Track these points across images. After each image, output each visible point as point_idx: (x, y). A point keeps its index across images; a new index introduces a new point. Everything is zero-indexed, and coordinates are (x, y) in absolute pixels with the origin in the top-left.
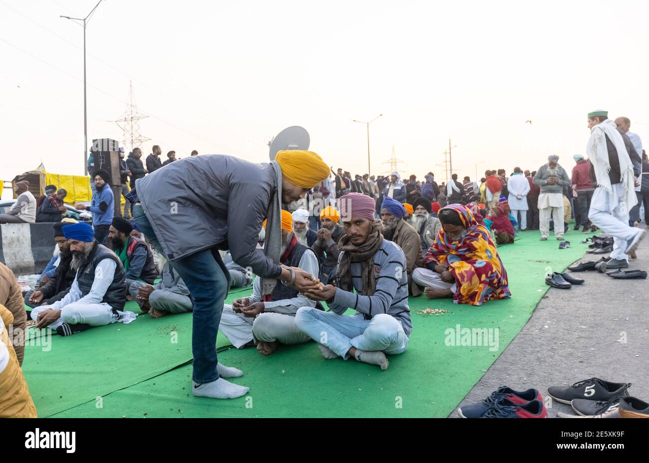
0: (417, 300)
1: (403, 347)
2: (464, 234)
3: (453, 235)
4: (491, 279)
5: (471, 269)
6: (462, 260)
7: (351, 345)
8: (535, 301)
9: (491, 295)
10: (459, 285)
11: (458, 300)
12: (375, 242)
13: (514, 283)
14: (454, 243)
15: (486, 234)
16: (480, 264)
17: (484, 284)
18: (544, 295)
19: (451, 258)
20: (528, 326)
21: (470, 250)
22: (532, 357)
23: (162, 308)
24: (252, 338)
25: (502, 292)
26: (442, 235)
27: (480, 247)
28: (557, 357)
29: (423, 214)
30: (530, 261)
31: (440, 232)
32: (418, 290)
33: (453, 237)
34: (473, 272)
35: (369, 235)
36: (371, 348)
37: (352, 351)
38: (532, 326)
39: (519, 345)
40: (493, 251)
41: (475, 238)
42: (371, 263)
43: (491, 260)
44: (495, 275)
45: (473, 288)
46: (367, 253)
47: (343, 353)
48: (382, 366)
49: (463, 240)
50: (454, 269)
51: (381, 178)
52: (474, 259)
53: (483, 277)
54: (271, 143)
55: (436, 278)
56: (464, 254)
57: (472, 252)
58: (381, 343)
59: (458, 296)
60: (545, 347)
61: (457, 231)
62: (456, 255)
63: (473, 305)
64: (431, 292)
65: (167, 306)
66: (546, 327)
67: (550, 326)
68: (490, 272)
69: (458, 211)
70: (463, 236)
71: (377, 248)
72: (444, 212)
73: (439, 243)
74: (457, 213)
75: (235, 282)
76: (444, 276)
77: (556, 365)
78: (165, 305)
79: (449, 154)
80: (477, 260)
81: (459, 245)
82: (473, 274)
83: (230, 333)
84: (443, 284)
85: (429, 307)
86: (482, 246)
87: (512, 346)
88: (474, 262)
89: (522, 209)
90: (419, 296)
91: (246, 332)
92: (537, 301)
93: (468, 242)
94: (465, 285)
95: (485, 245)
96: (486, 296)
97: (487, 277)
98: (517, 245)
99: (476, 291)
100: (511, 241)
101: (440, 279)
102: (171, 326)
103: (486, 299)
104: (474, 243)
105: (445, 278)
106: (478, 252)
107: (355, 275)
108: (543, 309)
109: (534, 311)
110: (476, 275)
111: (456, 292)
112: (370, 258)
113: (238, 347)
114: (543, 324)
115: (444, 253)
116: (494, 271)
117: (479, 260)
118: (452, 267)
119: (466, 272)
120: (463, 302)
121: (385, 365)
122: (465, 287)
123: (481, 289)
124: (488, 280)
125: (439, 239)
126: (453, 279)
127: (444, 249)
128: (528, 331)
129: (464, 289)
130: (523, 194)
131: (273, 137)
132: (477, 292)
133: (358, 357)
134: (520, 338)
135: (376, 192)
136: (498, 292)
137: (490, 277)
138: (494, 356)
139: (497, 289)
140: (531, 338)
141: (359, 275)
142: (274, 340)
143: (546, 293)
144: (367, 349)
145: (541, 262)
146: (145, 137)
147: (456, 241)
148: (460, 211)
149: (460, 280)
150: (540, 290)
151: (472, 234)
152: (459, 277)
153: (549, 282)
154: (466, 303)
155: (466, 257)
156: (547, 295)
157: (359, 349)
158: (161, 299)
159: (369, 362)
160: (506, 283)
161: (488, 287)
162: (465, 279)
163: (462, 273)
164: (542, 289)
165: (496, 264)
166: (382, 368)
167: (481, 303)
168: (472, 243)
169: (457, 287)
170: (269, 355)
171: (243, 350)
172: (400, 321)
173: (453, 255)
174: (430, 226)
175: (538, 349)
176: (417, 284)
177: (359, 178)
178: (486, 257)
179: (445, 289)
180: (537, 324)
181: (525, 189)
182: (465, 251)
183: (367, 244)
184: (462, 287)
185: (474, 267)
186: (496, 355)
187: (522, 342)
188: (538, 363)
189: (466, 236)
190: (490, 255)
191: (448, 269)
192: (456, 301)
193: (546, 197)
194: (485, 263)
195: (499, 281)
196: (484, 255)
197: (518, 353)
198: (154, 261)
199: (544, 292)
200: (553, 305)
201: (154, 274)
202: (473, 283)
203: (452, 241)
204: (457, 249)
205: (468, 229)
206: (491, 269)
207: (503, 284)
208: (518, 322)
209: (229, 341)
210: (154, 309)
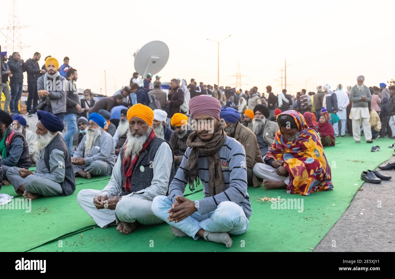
0: (257, 190)
1: (245, 228)
2: (298, 135)
3: (289, 136)
4: (318, 174)
5: (302, 165)
6: (295, 157)
7: (200, 227)
8: (352, 193)
9: (317, 187)
10: (292, 178)
11: (290, 191)
12: (220, 139)
13: (336, 179)
14: (289, 143)
15: (315, 136)
16: (309, 161)
17: (312, 178)
18: (360, 188)
19: (286, 156)
20: (347, 213)
21: (302, 149)
22: (351, 238)
23: (36, 191)
24: (115, 219)
25: (326, 185)
26: (279, 136)
27: (310, 147)
28: (370, 238)
29: (260, 119)
30: (348, 160)
31: (278, 134)
32: (258, 182)
33: (288, 138)
34: (304, 168)
35: (215, 133)
36: (217, 230)
37: (201, 232)
38: (350, 213)
39: (340, 228)
40: (321, 150)
41: (306, 139)
42: (217, 158)
43: (318, 158)
44: (321, 170)
45: (304, 181)
46: (213, 148)
47: (193, 235)
48: (227, 244)
49: (296, 141)
50: (288, 165)
51: (228, 89)
52: (304, 157)
53: (312, 172)
54: (136, 54)
55: (273, 172)
56: (296, 152)
57: (303, 151)
58: (225, 226)
59: (290, 187)
60: (361, 230)
61: (292, 133)
62: (290, 153)
63: (303, 195)
64: (268, 183)
65: (39, 189)
66: (362, 214)
67: (365, 213)
68: (317, 168)
69: (294, 116)
70: (297, 137)
71: (221, 144)
72: (282, 117)
73: (277, 144)
74: (293, 118)
75: (100, 171)
76: (279, 170)
77: (369, 245)
78: (38, 189)
79: (284, 72)
80: (307, 158)
81: (293, 145)
82: (303, 169)
83: (95, 215)
84: (278, 177)
85: (267, 196)
86: (311, 146)
87: (334, 229)
88: (305, 159)
89: (342, 118)
90: (259, 187)
91: (109, 214)
92: (354, 193)
93: (300, 142)
94: (297, 178)
95: (314, 145)
96: (314, 188)
97: (315, 172)
98: (338, 147)
99: (305, 183)
100: (333, 144)
101: (276, 173)
102: (43, 208)
103: (314, 191)
104: (305, 144)
105: (281, 172)
106: (308, 151)
107: (203, 168)
108: (359, 199)
109: (352, 201)
110: (306, 170)
111: (289, 184)
112: (216, 153)
113: (102, 228)
114: (359, 211)
115: (281, 151)
116: (320, 167)
117: (309, 158)
118: (286, 163)
119: (298, 167)
120: (294, 192)
121: (229, 244)
122: (297, 180)
123: (309, 182)
124: (315, 175)
125: (277, 140)
126: (287, 173)
127: (281, 148)
128: (347, 217)
129: (296, 182)
130: (343, 107)
131: (138, 49)
132: (306, 185)
133: (207, 237)
134: (341, 222)
135: (224, 100)
136: (323, 185)
137: (317, 172)
138: (320, 237)
139: (323, 182)
140: (349, 222)
141: (206, 167)
142: (133, 221)
143: (361, 186)
144: (213, 231)
145: (357, 161)
146: (25, 45)
147: (290, 141)
148: (295, 116)
149: (293, 174)
150: (356, 184)
151: (304, 136)
152: (292, 172)
153: (363, 177)
154: (297, 193)
155: (298, 155)
156: (362, 188)
157: (206, 231)
158: (35, 183)
159: (216, 241)
160: (330, 178)
161: (315, 180)
162: (297, 173)
163: (294, 168)
164: (358, 183)
165: (322, 162)
166: (227, 246)
167: (309, 194)
168: (304, 143)
169: (290, 180)
170: (129, 233)
171: (108, 229)
172: (242, 207)
173: (288, 153)
174: (269, 129)
175: (355, 232)
176: (257, 177)
177: (210, 87)
178: (315, 155)
179: (279, 182)
180: (354, 212)
181: (345, 103)
182: (298, 150)
183: (214, 140)
184: (294, 180)
185: (304, 163)
186: (321, 236)
187: (342, 226)
188: (355, 243)
189: (299, 137)
190: (317, 153)
191: (283, 165)
192: (288, 192)
193: (359, 111)
194: (313, 160)
195: (324, 176)
196: (313, 154)
197: (340, 235)
198: (29, 151)
199: (360, 185)
200: (367, 196)
201: (29, 162)
202: (303, 177)
203: (287, 142)
204: (291, 148)
205: (301, 131)
206: (319, 165)
207: (328, 178)
208: (339, 210)
209: (94, 221)
210: (28, 192)
